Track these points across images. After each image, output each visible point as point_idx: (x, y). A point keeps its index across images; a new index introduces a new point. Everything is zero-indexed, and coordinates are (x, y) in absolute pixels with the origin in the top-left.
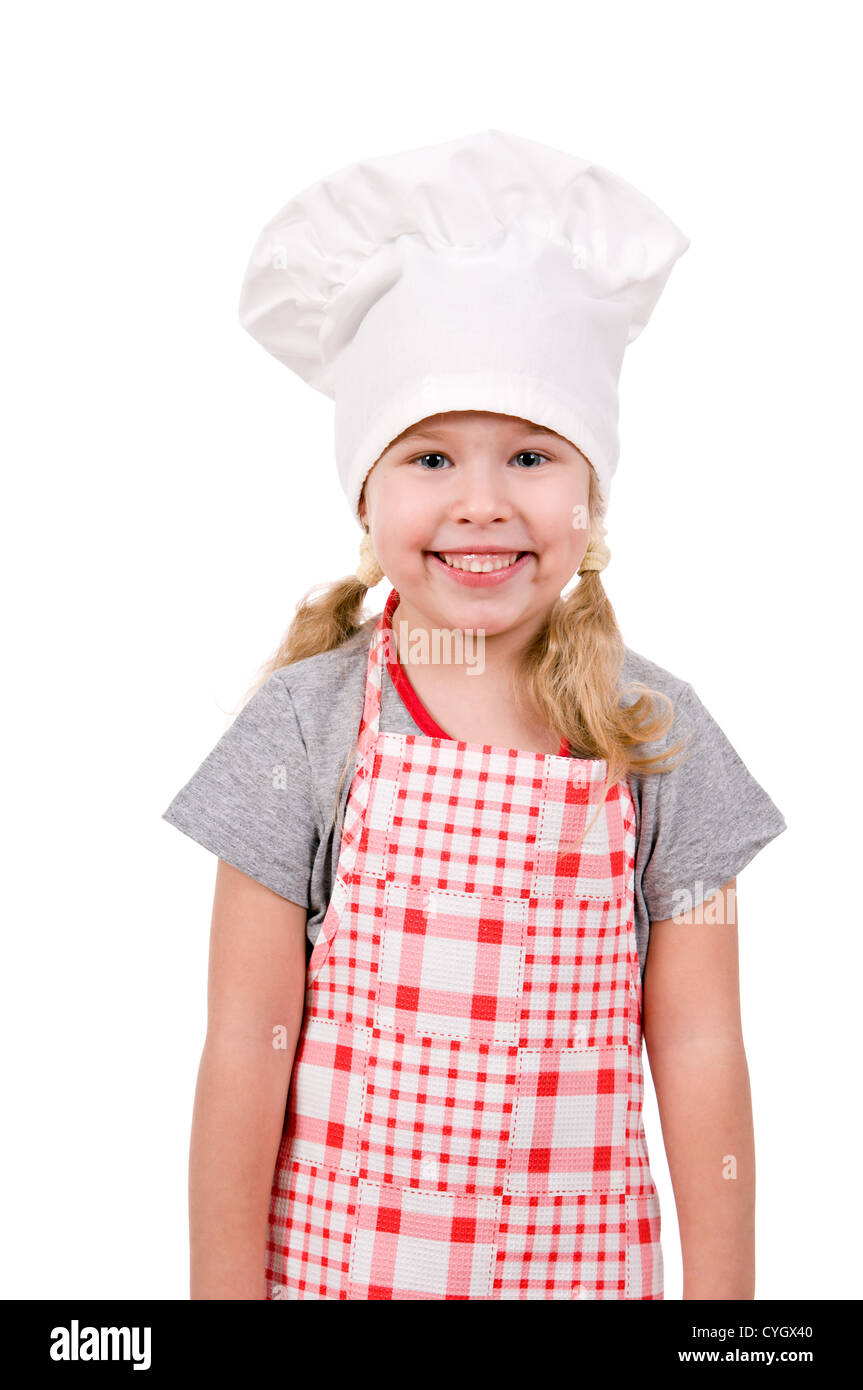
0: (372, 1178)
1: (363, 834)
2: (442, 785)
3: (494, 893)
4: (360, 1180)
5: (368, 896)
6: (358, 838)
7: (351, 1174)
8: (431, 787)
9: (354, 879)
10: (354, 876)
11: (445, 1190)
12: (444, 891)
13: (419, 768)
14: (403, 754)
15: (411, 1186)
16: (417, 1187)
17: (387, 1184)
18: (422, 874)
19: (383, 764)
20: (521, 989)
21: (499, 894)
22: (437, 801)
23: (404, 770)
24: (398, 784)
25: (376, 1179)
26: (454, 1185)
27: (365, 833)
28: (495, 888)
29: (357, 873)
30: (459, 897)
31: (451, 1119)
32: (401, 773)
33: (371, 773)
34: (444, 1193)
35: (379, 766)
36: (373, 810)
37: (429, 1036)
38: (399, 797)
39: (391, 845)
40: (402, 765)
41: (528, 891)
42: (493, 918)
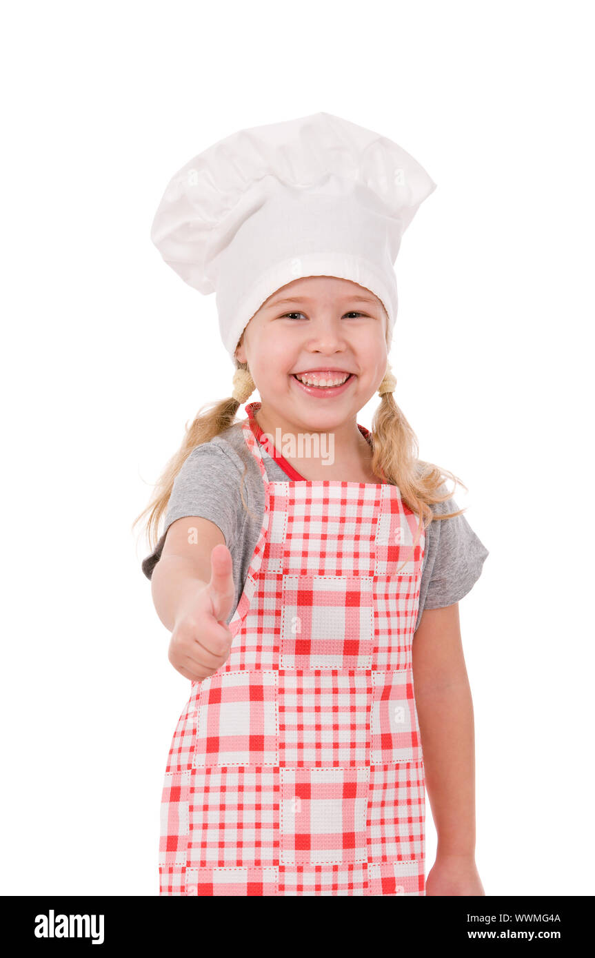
0: (289, 766)
1: (266, 547)
2: (317, 510)
3: (354, 575)
4: (281, 768)
5: (270, 586)
6: (263, 549)
7: (273, 766)
8: (309, 512)
9: (261, 576)
10: (260, 574)
11: (338, 766)
12: (323, 577)
13: (300, 501)
14: (288, 494)
15: (317, 766)
16: (320, 766)
17: (300, 768)
18: (308, 567)
19: (275, 502)
20: (373, 634)
21: (357, 575)
22: (314, 520)
23: (290, 504)
24: (287, 513)
25: (292, 766)
26: (343, 763)
27: (268, 546)
28: (354, 571)
29: (262, 572)
30: (332, 580)
31: (337, 720)
32: (289, 506)
33: (269, 508)
34: (337, 768)
35: (273, 504)
36: (272, 531)
37: (319, 669)
38: (289, 521)
39: (285, 552)
40: (288, 501)
41: (373, 572)
42: (354, 591)
